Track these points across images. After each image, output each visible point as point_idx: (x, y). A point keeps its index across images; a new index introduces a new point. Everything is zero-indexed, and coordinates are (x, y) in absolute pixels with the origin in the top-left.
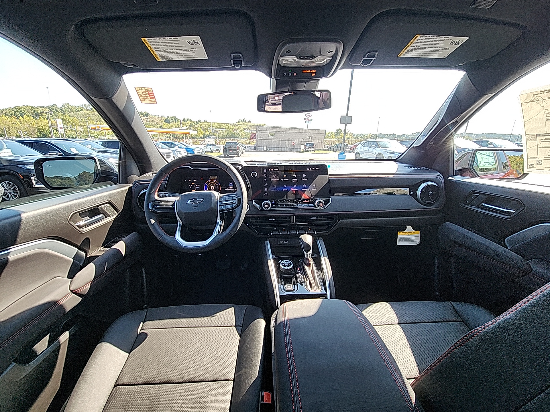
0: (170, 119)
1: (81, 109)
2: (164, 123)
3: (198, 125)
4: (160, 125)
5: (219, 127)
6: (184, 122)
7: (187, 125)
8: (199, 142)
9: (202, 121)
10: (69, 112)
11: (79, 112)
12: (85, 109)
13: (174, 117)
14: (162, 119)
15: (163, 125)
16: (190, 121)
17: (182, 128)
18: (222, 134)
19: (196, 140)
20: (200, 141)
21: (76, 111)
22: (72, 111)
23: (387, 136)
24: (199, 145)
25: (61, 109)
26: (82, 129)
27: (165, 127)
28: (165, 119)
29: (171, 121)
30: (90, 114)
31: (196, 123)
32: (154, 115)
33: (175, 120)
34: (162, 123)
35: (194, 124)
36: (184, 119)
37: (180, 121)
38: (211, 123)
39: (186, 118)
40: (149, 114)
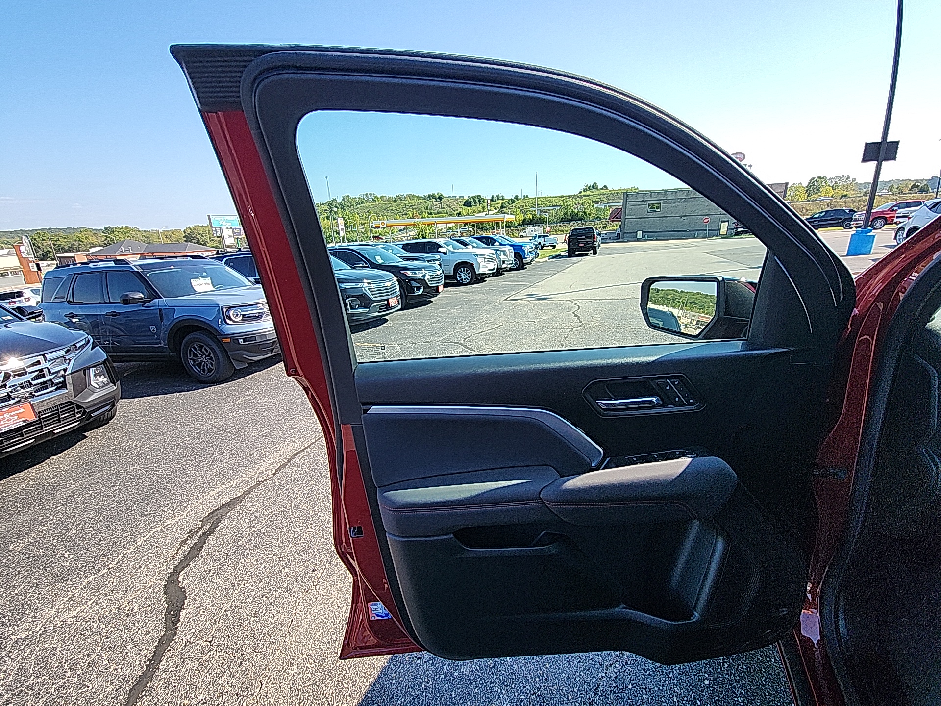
0: (472, 200)
1: (362, 201)
2: (464, 207)
3: (513, 205)
4: (458, 212)
5: (548, 204)
6: (492, 202)
7: (496, 206)
8: (517, 232)
9: (520, 197)
10: (349, 207)
11: (359, 206)
12: (366, 200)
13: (478, 196)
14: (460, 202)
15: (461, 210)
16: (501, 199)
17: (491, 213)
18: (555, 216)
19: (512, 230)
20: (518, 231)
21: (357, 204)
22: (352, 205)
24: (517, 237)
25: (340, 204)
26: (363, 228)
27: (465, 214)
28: (464, 201)
29: (473, 204)
30: (371, 206)
31: (511, 202)
32: (450, 197)
33: (479, 201)
34: (460, 208)
35: (507, 204)
36: (493, 197)
37: (486, 201)
38: (535, 198)
39: (495, 196)
40: (443, 196)
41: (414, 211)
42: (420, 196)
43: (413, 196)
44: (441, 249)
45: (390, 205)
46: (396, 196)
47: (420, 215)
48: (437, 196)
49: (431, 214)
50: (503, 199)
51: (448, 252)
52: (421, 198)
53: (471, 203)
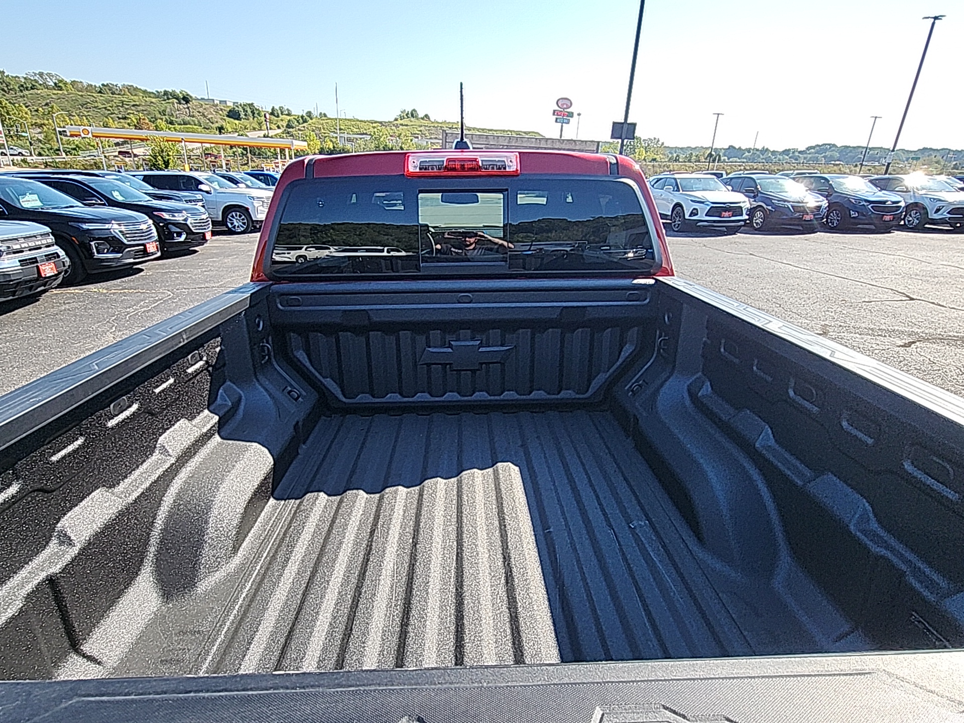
0: (241, 109)
1: (34, 86)
2: (228, 119)
3: (305, 124)
4: (218, 125)
5: (355, 130)
6: (273, 117)
7: (280, 123)
9: (315, 113)
10: (5, 92)
11: (27, 92)
12: (40, 85)
13: (249, 105)
14: (221, 110)
15: (224, 124)
16: (287, 115)
17: (271, 133)
18: (364, 148)
21: (22, 88)
22: (11, 90)
23: (747, 154)
26: (40, 133)
27: (230, 130)
28: (228, 109)
29: (242, 116)
30: (53, 96)
31: (301, 121)
32: (202, 99)
33: (253, 113)
34: (222, 119)
35: (296, 123)
36: (273, 109)
37: (263, 114)
38: (336, 119)
39: (277, 107)
40: (191, 97)
41: (141, 115)
42: (149, 90)
43: (136, 89)
44: (202, 187)
45: (92, 99)
46: (103, 85)
47: (153, 122)
48: (181, 96)
49: (171, 123)
50: (289, 115)
52: (152, 95)
53: (240, 115)
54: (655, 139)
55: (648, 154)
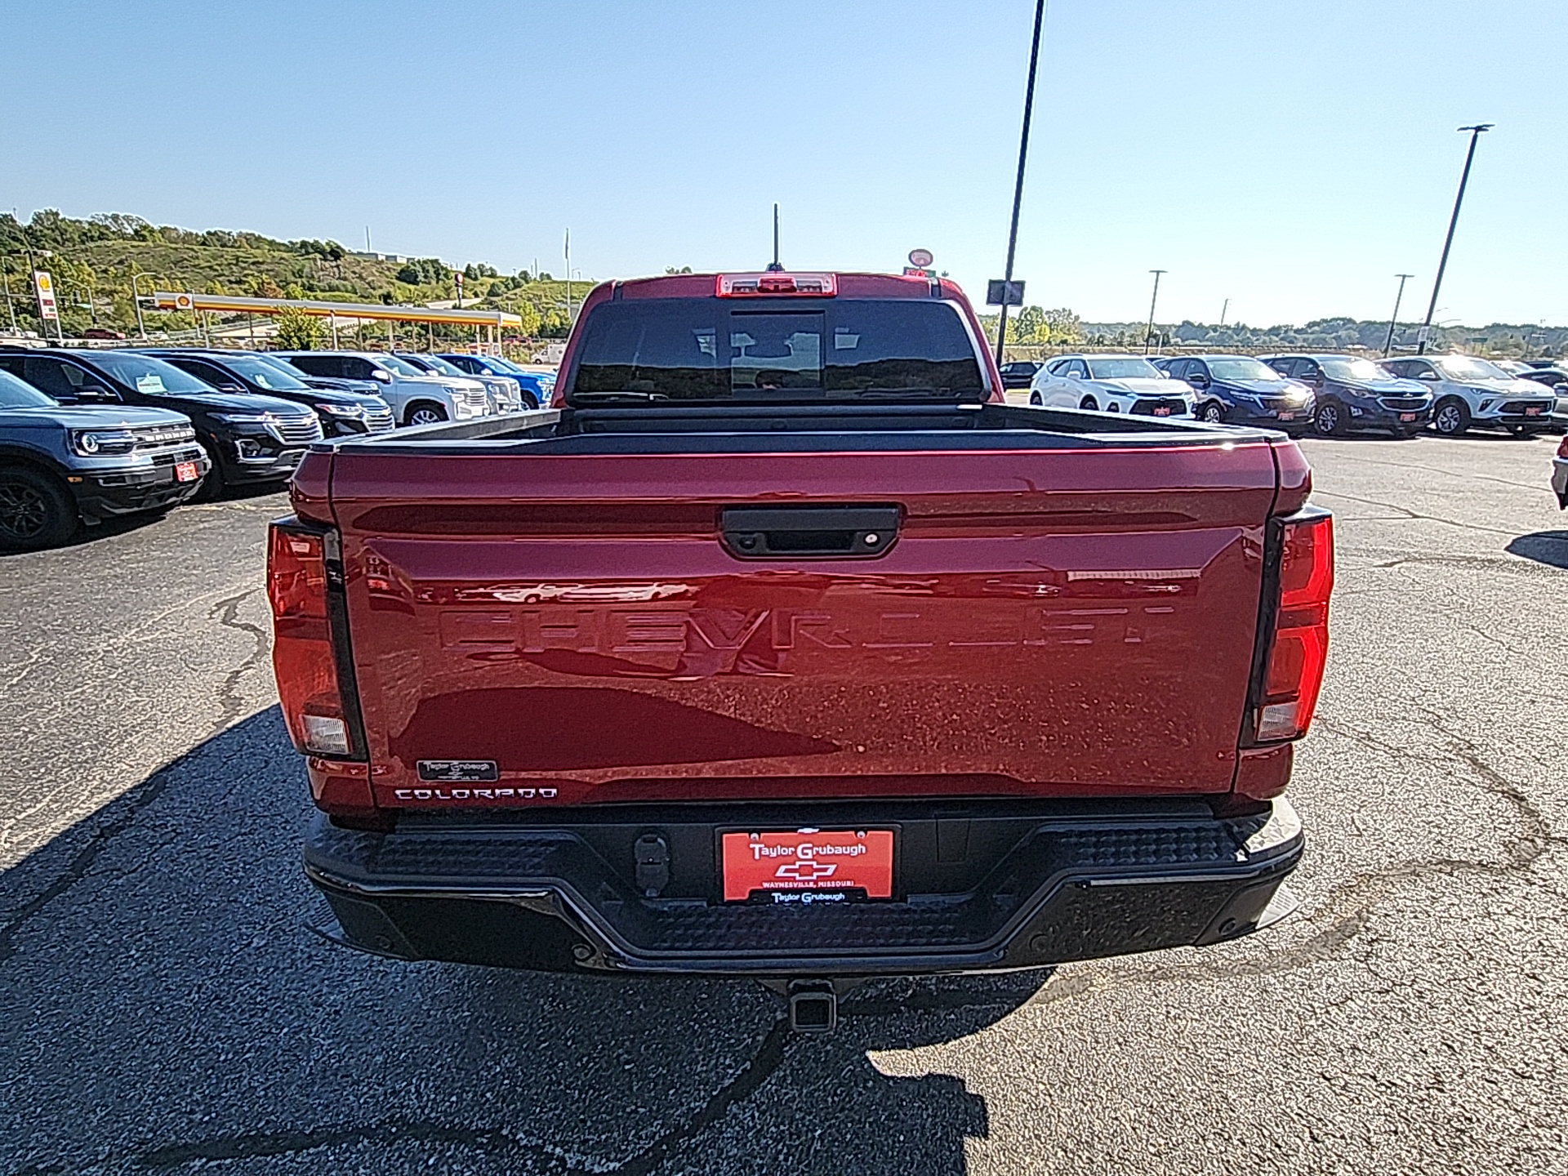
0: (418, 268)
1: (102, 234)
2: (398, 283)
3: (517, 291)
4: (383, 291)
6: (468, 280)
7: (478, 289)
8: (527, 351)
9: (532, 275)
10: (58, 243)
11: (92, 244)
12: (114, 233)
13: (432, 261)
14: (389, 269)
15: (392, 290)
16: (489, 276)
17: (465, 303)
19: (516, 346)
20: (530, 349)
21: (84, 238)
22: (67, 240)
23: (1212, 333)
24: (527, 362)
25: (28, 231)
26: (108, 304)
27: (401, 299)
28: (399, 269)
29: (421, 277)
30: (132, 250)
31: (511, 285)
32: (360, 254)
33: (437, 274)
34: (388, 283)
35: (503, 288)
36: (469, 267)
37: (453, 275)
38: (566, 282)
39: (475, 265)
40: (343, 251)
41: (264, 276)
42: (278, 240)
43: (258, 239)
44: (376, 373)
45: (192, 253)
46: (209, 233)
47: (283, 288)
48: (328, 249)
49: (311, 288)
50: (493, 276)
51: (392, 380)
52: (282, 248)
53: (417, 276)
54: (1064, 310)
55: (1055, 333)
